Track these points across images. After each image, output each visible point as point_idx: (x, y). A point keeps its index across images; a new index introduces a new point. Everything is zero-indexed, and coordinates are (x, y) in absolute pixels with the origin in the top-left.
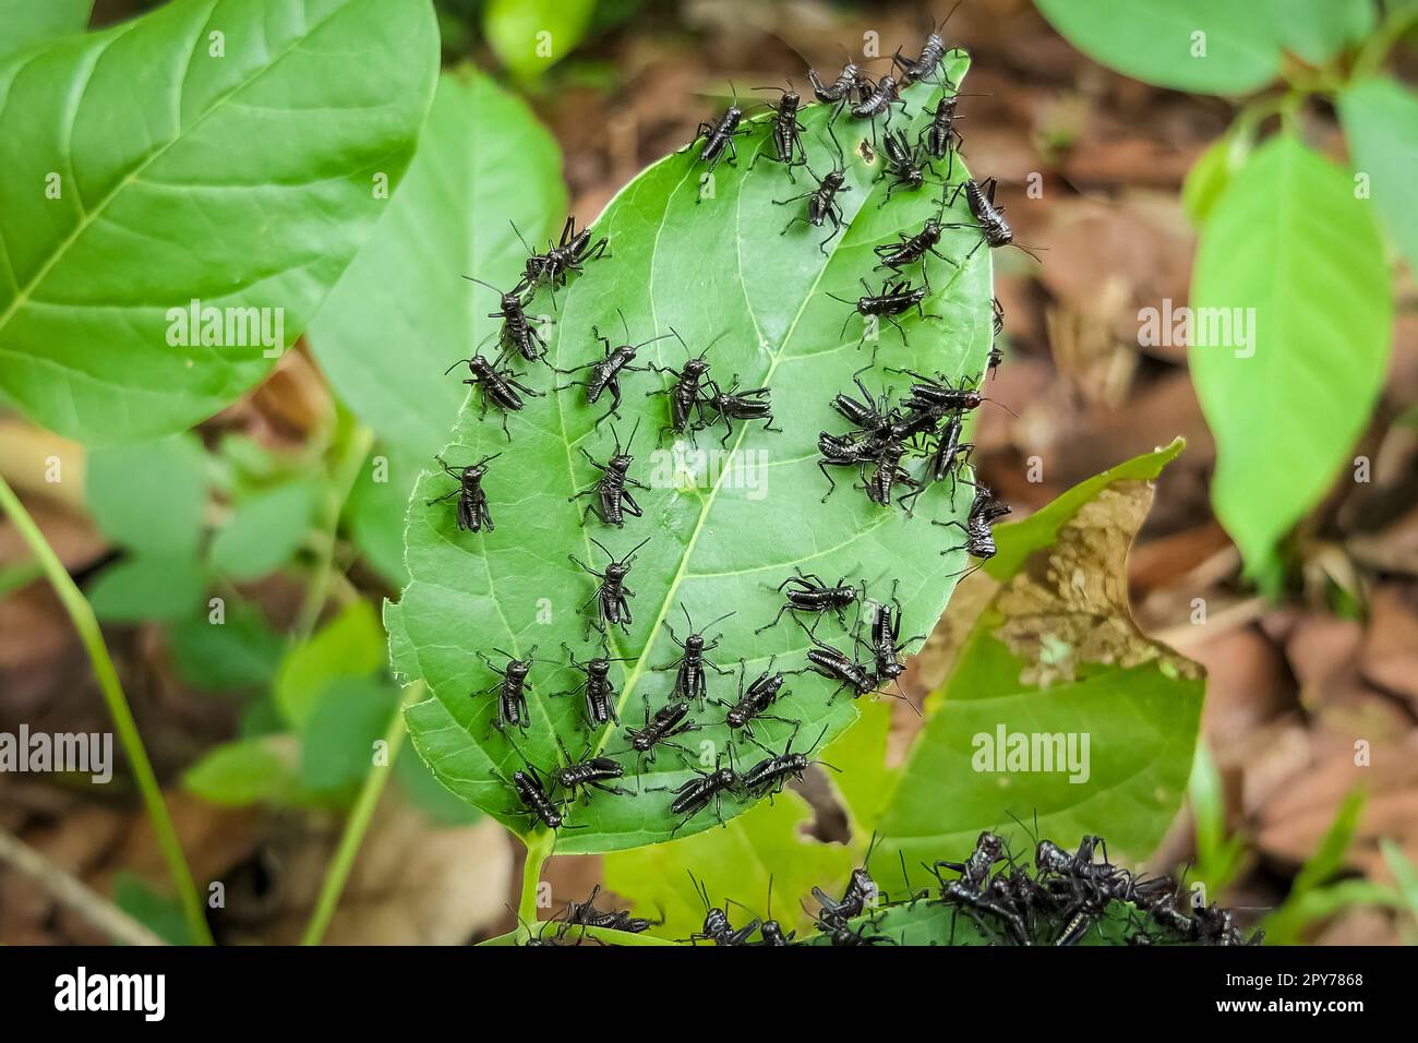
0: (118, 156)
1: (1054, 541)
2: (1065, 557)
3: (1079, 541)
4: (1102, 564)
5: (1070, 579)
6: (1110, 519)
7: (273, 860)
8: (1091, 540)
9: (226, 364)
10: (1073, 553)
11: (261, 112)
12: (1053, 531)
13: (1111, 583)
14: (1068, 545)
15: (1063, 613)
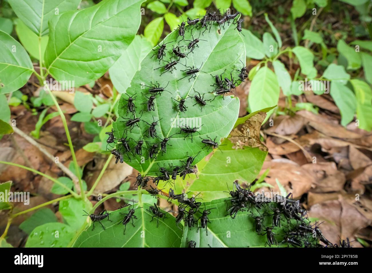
0: (79, 32)
1: (244, 123)
2: (246, 126)
3: (249, 123)
4: (254, 128)
5: (246, 130)
6: (257, 119)
7: (96, 161)
8: (252, 123)
9: (94, 73)
10: (248, 125)
11: (106, 27)
12: (245, 121)
13: (255, 132)
14: (247, 124)
15: (243, 136)
